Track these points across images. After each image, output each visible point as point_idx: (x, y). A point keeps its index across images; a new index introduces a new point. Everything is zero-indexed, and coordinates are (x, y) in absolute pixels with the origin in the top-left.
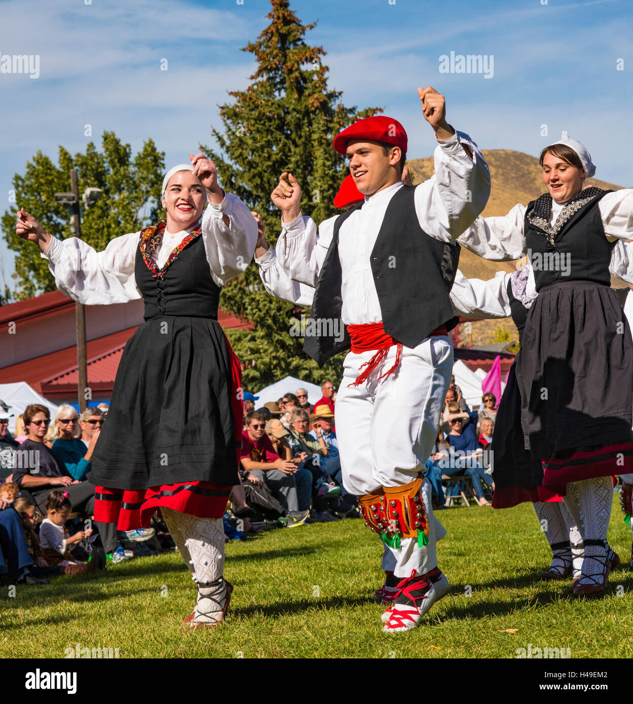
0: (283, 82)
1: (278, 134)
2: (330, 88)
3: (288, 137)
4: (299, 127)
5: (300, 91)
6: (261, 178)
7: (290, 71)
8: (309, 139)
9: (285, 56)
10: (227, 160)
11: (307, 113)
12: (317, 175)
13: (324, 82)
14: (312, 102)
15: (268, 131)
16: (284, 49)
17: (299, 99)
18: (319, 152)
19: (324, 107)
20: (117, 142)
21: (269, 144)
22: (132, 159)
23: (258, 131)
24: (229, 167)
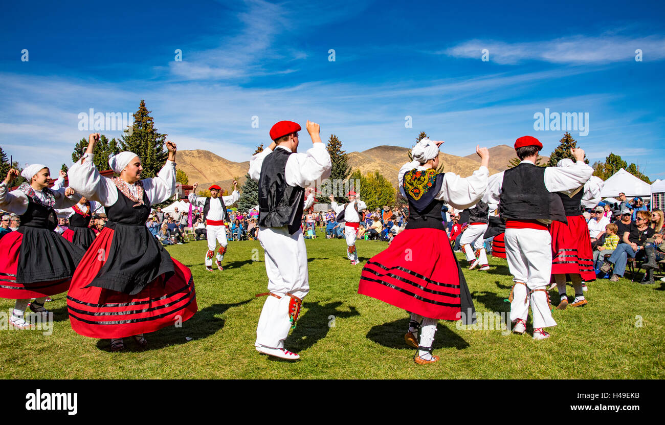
0: (141, 125)
1: (139, 138)
2: (154, 128)
3: (142, 139)
4: (145, 136)
5: (146, 128)
6: (134, 149)
7: (144, 122)
8: (147, 140)
9: (142, 118)
10: (125, 143)
11: (147, 133)
12: (149, 149)
13: (153, 126)
14: (149, 131)
15: (137, 137)
16: (142, 117)
17: (145, 130)
18: (149, 143)
19: (152, 132)
20: (105, 138)
21: (136, 140)
22: (109, 142)
23: (134, 137)
24: (125, 145)
